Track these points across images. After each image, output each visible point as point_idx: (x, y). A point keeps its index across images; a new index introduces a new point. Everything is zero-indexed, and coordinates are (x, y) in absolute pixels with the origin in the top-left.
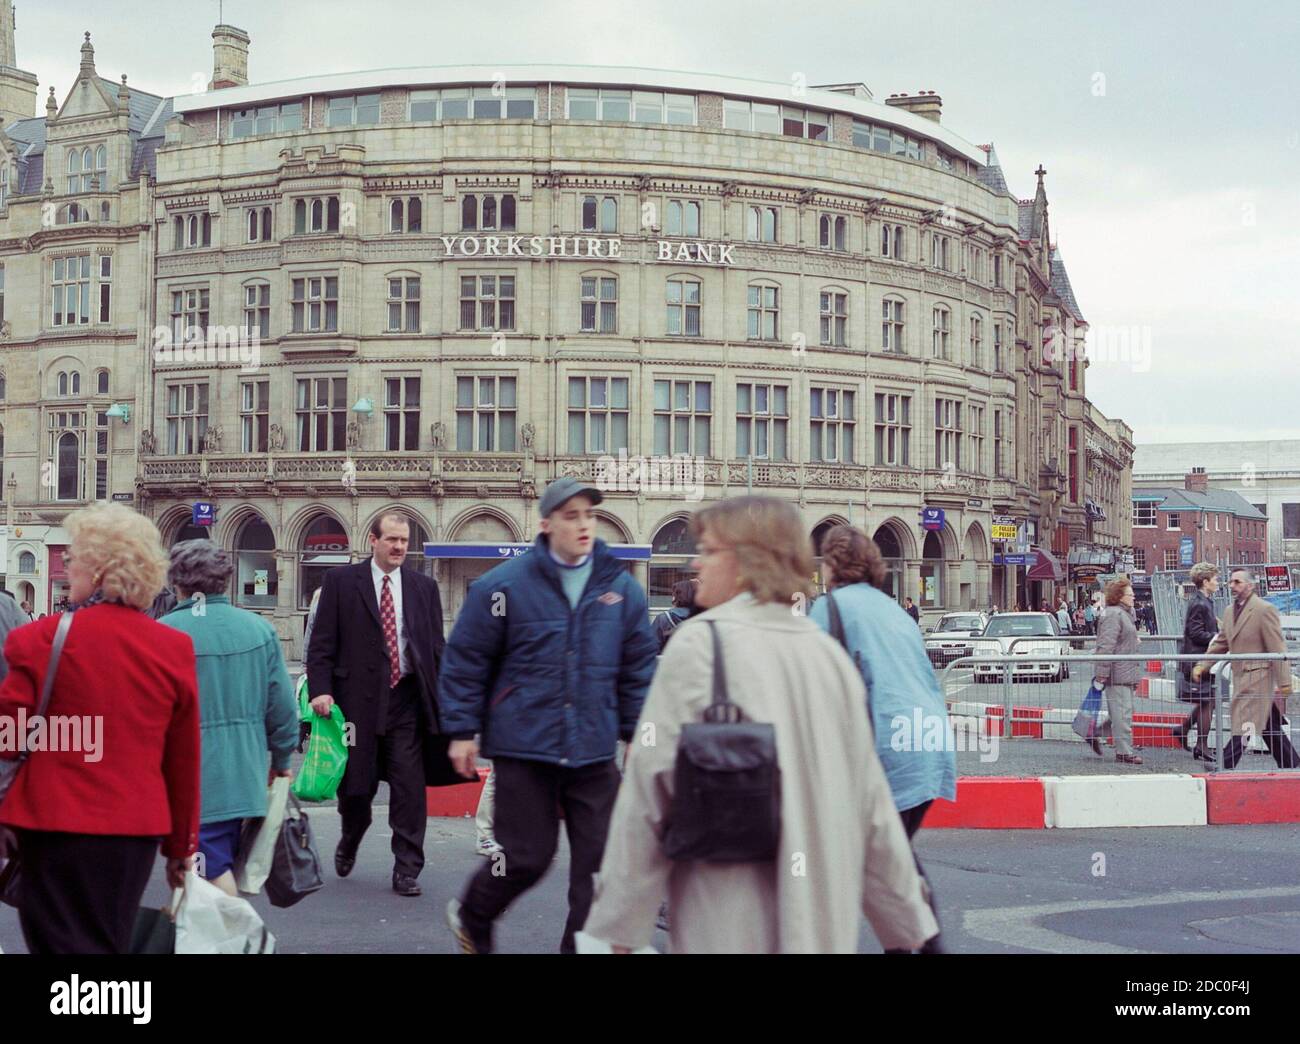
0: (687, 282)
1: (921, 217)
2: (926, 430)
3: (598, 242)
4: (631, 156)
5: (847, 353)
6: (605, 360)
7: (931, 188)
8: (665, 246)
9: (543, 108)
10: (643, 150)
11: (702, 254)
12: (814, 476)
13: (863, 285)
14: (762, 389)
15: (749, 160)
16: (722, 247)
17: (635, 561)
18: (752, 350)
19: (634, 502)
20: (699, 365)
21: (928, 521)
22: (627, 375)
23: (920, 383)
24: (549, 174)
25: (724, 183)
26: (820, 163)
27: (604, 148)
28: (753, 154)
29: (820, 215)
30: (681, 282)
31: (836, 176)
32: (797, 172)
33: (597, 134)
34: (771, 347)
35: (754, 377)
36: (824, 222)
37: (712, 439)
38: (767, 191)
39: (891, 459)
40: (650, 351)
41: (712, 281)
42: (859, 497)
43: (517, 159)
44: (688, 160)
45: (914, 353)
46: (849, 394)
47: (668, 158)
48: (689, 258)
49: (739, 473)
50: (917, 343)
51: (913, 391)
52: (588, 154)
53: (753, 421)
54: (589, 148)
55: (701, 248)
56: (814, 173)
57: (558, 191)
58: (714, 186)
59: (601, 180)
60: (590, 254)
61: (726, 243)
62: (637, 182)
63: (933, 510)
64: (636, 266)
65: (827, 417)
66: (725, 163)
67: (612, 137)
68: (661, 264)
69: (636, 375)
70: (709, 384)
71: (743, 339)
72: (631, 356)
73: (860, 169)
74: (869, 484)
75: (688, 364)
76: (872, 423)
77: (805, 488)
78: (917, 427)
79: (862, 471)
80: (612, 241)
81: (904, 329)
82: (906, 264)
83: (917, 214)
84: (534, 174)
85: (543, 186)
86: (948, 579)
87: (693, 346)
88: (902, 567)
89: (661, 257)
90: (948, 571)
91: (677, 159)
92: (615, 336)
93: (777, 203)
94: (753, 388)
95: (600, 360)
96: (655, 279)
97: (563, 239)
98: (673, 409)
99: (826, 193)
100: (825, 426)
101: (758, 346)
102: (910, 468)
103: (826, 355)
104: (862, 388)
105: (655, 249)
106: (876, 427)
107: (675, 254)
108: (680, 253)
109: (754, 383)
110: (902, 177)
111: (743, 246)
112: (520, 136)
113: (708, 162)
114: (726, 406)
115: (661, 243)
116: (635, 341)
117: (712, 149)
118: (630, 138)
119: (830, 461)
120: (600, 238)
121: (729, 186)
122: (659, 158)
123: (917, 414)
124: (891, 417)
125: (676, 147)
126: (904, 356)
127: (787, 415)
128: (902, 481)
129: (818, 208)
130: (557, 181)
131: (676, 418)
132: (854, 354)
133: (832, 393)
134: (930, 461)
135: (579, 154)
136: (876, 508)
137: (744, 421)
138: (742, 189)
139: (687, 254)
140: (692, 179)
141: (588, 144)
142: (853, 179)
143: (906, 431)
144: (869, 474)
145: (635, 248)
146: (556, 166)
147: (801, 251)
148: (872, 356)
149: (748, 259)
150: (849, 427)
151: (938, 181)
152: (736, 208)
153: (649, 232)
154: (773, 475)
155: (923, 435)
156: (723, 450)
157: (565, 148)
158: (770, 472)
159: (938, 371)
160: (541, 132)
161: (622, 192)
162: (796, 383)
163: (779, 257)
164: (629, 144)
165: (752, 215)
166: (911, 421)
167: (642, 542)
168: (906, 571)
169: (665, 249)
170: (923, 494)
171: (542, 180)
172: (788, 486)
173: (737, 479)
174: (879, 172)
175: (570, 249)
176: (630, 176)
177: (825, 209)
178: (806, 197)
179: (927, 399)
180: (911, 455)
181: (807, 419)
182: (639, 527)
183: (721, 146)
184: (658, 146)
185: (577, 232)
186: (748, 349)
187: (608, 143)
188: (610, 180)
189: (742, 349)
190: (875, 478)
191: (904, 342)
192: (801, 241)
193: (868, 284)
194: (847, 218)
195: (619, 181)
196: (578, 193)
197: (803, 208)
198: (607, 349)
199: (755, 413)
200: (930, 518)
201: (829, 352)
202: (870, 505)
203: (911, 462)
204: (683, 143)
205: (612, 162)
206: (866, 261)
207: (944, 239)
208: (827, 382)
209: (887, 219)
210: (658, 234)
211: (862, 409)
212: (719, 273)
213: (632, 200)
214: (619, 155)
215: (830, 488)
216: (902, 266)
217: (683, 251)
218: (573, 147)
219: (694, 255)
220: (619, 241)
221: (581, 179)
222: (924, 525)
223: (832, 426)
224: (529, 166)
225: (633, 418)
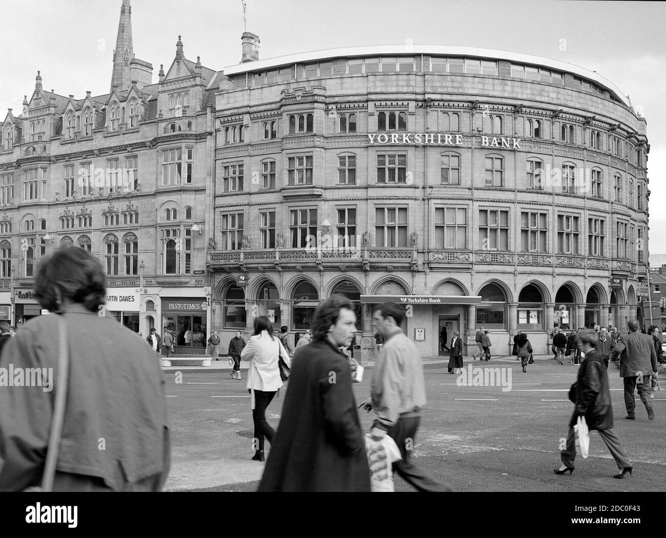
0: (496, 158)
1: (609, 128)
2: (612, 238)
3: (450, 136)
4: (467, 91)
5: (575, 197)
6: (455, 199)
7: (613, 113)
8: (485, 139)
9: (419, 67)
10: (473, 88)
11: (504, 144)
12: (560, 261)
13: (582, 162)
14: (534, 215)
15: (527, 94)
16: (514, 140)
17: (470, 305)
18: (529, 194)
19: (469, 274)
20: (502, 202)
21: (613, 285)
22: (466, 207)
23: (609, 213)
24: (425, 101)
25: (515, 106)
26: (562, 97)
27: (453, 87)
28: (529, 92)
29: (562, 124)
30: (492, 158)
31: (570, 104)
32: (551, 101)
33: (449, 79)
34: (538, 193)
35: (530, 208)
36: (563, 128)
37: (509, 241)
38: (536, 111)
39: (595, 253)
40: (477, 194)
41: (509, 158)
42: (581, 272)
43: (408, 93)
44: (496, 94)
45: (606, 198)
46: (576, 218)
47: (486, 93)
48: (497, 145)
49: (523, 259)
50: (607, 193)
51: (606, 217)
52: (445, 90)
53: (529, 232)
54: (445, 87)
55: (503, 140)
56: (559, 102)
57: (429, 110)
58: (509, 108)
59: (451, 104)
60: (446, 143)
61: (515, 138)
62: (470, 105)
63: (616, 279)
64: (470, 150)
65: (566, 230)
66: (515, 96)
67: (457, 81)
68: (483, 148)
69: (471, 207)
70: (507, 212)
71: (524, 188)
72: (468, 197)
73: (581, 101)
74: (586, 265)
75: (497, 201)
76: (587, 234)
77: (556, 267)
78: (608, 236)
79: (583, 258)
80: (457, 136)
81: (601, 185)
82: (602, 152)
83: (607, 126)
84: (416, 101)
85: (421, 107)
86: (619, 315)
87: (499, 192)
88: (599, 308)
89: (483, 145)
90: (619, 310)
91: (491, 93)
92: (459, 186)
93: (541, 117)
94: (530, 214)
95: (452, 199)
96: (480, 156)
97: (432, 135)
98: (489, 225)
99: (565, 113)
100: (565, 234)
101: (532, 192)
102: (604, 257)
103: (566, 197)
104: (583, 215)
105: (479, 140)
106: (589, 235)
107: (490, 143)
108: (493, 143)
109: (530, 211)
110: (601, 106)
111: (524, 140)
112: (408, 81)
113: (506, 95)
114: (516, 224)
115: (483, 137)
116: (469, 189)
117: (508, 88)
118: (466, 82)
119: (568, 253)
120: (451, 134)
121: (517, 108)
122: (481, 92)
123: (608, 229)
124: (595, 232)
125: (489, 87)
126: (602, 199)
127: (546, 229)
128: (601, 264)
129: (561, 121)
130: (429, 104)
131: (491, 230)
132: (579, 197)
133: (568, 218)
134: (614, 254)
135: (440, 90)
136: (589, 278)
137: (525, 232)
138: (524, 109)
139: (496, 143)
140: (498, 104)
141: (444, 85)
142: (578, 106)
143: (602, 238)
144: (586, 260)
145: (469, 140)
146: (427, 96)
147: (553, 143)
148: (587, 199)
149: (526, 147)
150: (576, 235)
151: (617, 109)
152: (520, 120)
153: (476, 132)
154: (540, 260)
155: (610, 240)
156: (515, 246)
157: (433, 87)
158: (538, 258)
159: (617, 208)
160: (419, 79)
161: (462, 110)
162: (551, 212)
163: (542, 146)
164: (465, 85)
165: (527, 123)
166: (604, 233)
167: (473, 294)
168: (602, 311)
169: (485, 141)
170: (610, 271)
171: (420, 104)
172: (547, 266)
173: (522, 262)
174: (590, 103)
175: (436, 140)
176: (467, 102)
177: (564, 121)
178: (555, 115)
179: (612, 222)
180: (605, 251)
181: (556, 231)
182: (472, 287)
183: (513, 86)
184: (480, 86)
185: (439, 131)
186: (527, 194)
187: (455, 85)
188: (456, 104)
189: (524, 193)
190: (589, 262)
191: (601, 192)
192: (553, 138)
193: (585, 161)
194: (574, 127)
195: (461, 104)
196: (439, 111)
197: (554, 120)
198: (456, 193)
199: (531, 228)
200: (615, 283)
201: (567, 196)
202: (586, 276)
203: (605, 255)
204: (493, 85)
205: (457, 94)
206: (584, 149)
207: (618, 140)
208: (566, 212)
209: (593, 128)
210: (481, 133)
211: (583, 226)
212: (513, 153)
213: (467, 115)
214: (461, 91)
215: (568, 267)
216: (600, 153)
217: (494, 142)
218: (437, 87)
219: (500, 144)
220: (461, 136)
221: (441, 103)
222: (612, 287)
223: (568, 235)
224: (413, 97)
225: (469, 229)
